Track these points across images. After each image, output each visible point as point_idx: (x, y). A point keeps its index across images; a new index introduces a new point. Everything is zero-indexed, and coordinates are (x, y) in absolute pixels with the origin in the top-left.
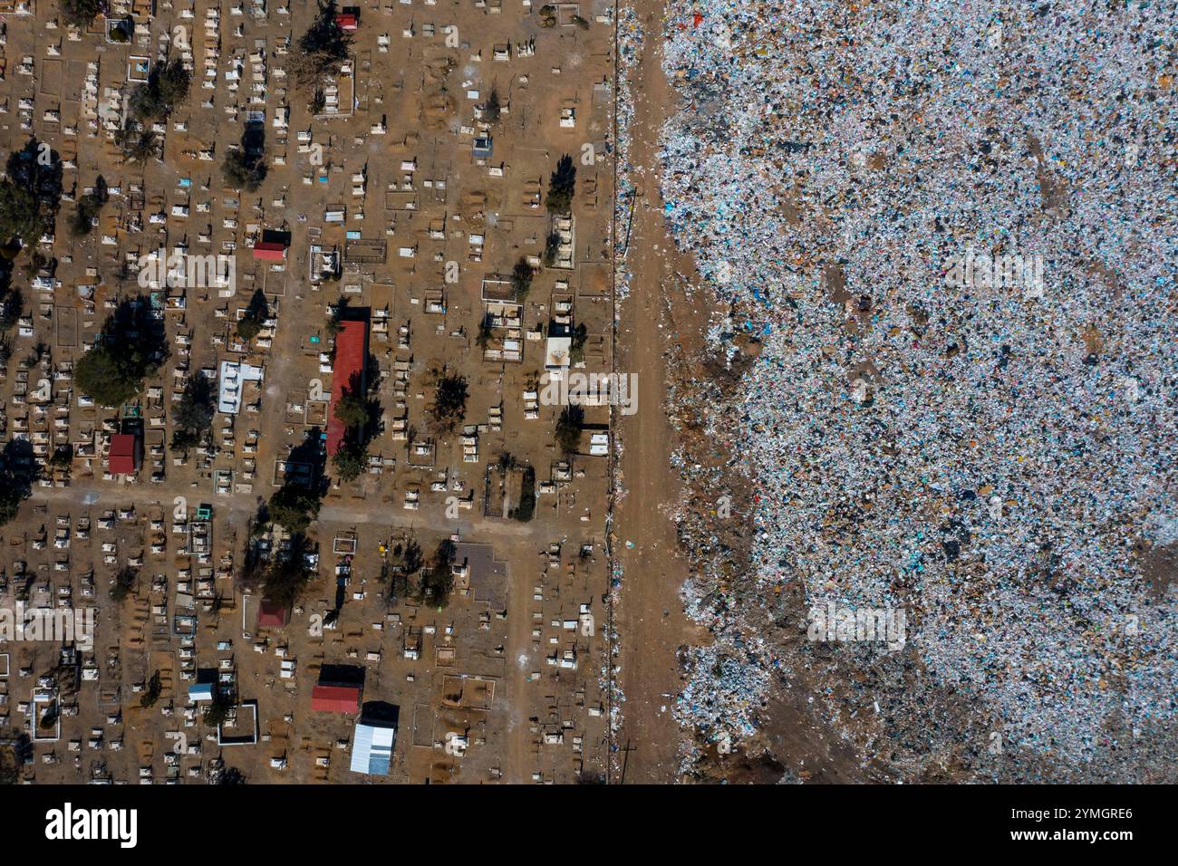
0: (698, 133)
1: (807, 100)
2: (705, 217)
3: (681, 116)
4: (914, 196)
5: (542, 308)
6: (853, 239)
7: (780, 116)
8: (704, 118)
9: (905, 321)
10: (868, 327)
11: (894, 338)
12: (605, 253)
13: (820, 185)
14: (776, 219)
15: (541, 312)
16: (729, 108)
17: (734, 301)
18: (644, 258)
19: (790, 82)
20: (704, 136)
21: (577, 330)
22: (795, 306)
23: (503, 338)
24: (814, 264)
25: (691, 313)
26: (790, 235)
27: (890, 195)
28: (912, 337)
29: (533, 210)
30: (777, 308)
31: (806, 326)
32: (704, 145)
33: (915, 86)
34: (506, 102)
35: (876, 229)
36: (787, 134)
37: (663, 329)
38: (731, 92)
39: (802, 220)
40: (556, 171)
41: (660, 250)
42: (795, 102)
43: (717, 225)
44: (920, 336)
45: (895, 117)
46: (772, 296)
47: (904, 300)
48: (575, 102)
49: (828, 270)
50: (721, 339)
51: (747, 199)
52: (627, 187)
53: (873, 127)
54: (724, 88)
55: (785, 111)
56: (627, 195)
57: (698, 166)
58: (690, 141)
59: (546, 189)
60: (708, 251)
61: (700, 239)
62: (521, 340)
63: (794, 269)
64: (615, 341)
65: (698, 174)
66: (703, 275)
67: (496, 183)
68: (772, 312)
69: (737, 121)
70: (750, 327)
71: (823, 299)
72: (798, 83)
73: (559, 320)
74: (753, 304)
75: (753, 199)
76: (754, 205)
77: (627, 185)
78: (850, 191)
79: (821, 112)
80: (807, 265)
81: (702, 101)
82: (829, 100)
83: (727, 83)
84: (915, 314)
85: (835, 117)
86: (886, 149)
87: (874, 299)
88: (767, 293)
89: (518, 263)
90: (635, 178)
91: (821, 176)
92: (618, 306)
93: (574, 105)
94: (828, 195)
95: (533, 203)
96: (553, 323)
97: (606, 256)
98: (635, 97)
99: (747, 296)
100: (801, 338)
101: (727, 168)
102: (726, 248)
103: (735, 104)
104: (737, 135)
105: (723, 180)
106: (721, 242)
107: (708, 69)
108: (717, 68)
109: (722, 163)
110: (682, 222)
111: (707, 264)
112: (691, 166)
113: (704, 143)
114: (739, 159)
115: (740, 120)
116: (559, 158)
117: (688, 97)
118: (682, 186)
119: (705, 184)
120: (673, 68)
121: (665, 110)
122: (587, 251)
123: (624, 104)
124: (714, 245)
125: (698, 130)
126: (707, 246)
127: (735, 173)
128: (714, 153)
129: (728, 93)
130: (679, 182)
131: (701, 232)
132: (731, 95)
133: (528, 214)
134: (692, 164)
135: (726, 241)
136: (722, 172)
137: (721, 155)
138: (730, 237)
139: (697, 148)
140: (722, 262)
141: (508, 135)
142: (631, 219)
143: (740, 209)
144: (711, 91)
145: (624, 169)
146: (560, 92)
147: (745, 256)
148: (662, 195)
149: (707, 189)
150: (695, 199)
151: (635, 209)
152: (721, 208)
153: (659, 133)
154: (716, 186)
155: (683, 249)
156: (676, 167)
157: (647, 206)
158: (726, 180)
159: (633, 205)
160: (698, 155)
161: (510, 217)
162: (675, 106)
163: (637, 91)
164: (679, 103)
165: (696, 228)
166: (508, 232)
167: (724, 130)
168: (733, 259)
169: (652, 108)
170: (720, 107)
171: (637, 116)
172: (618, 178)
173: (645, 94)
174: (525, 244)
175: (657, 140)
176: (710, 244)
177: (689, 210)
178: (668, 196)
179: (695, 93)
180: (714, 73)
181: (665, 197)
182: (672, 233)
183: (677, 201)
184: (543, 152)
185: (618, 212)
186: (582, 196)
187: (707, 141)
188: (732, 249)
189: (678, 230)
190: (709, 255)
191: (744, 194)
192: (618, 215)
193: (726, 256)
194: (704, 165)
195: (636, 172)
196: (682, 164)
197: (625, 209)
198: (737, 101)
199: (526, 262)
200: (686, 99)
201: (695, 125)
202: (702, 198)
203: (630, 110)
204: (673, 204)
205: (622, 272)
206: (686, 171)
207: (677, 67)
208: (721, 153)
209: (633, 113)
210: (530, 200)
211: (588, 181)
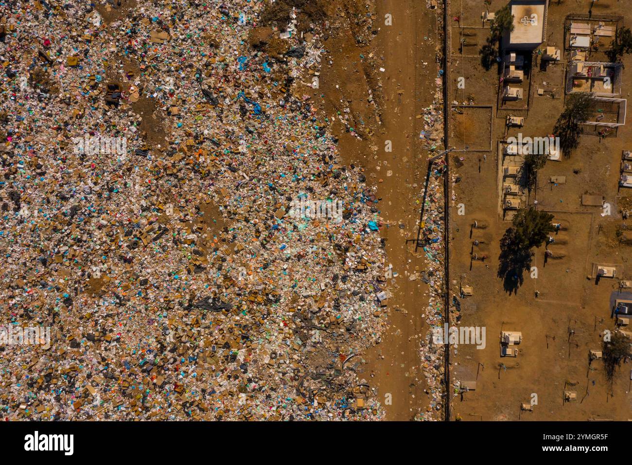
0: (336, 324)
1: (192, 368)
3: (358, 347)
4: (49, 239)
5: (541, 91)
6: (130, 184)
7: (227, 346)
8: (329, 344)
9: (61, 75)
10: (110, 68)
11: (73, 52)
13: (174, 254)
14: (231, 209)
15: (542, 86)
16: (295, 357)
17: (286, 100)
18: (405, 159)
19: (214, 392)
20: (328, 320)
21: (494, 61)
22: (206, 94)
23: (593, 50)
24: (181, 150)
25: (343, 84)
26: (212, 188)
27: (80, 241)
28: (51, 54)
30: (229, 90)
31: (191, 66)
32: (327, 307)
33: (48, 386)
34: (594, 364)
35: (100, 195)
36: (218, 322)
37: (378, 67)
38: (293, 379)
39: (197, 208)
40: (525, 273)
41: (384, 169)
42: (206, 366)
44: (41, 54)
45: (75, 344)
46: (236, 107)
47: (61, 101)
48: (501, 365)
49: (162, 142)
50: (304, 48)
51: (270, 235)
53: (104, 332)
54: (302, 384)
55: (220, 353)
56: (428, 241)
57: (335, 278)
58: (347, 314)
59: (539, 248)
60: (322, 166)
61: (332, 183)
62: (569, 50)
63: (208, 143)
64: (444, 50)
65: (336, 269)
66: (328, 134)
68: (237, 86)
69: (284, 339)
70: (265, 64)
71: (170, 103)
72: (204, 391)
73: (520, 74)
74: (261, 95)
75: (262, 236)
76: (261, 227)
77: (429, 255)
78: (133, 246)
79: (172, 351)
80: (190, 147)
81: (331, 367)
82: (162, 367)
83: (298, 390)
84: (47, 83)
85: (154, 345)
86: (86, 303)
87: (102, 104)
88: (243, 111)
89: (573, 151)
90: (419, 263)
91: (172, 267)
92: (439, 95)
93: (501, 360)
94: (163, 240)
96: (526, 73)
97: (457, 160)
98: (420, 372)
99: (270, 106)
100: (198, 51)
101: (298, 277)
102: (298, 170)
103: (288, 362)
104: (284, 321)
105: (302, 261)
106: (305, 178)
107: (324, 408)
108: (312, 411)
109: (304, 284)
110: (356, 205)
111: (322, 149)
112: (344, 279)
113: (328, 310)
114: (282, 289)
115: (280, 341)
116: (521, 289)
117: (350, 372)
118: (356, 253)
119: (326, 255)
120: (370, 410)
121: (379, 355)
122: (482, 166)
123: (434, 362)
124: (314, 175)
125: (336, 327)
126: (323, 173)
127: (287, 270)
128: (315, 297)
129: (297, 377)
130: (361, 258)
131: (331, 193)
132: (292, 374)
133: (562, 215)
134: (344, 282)
135: (298, 180)
136: (304, 271)
137: (305, 294)
138: (292, 185)
139: (338, 303)
140: (302, 151)
141: (591, 321)
142: (423, 210)
143: (280, 222)
144: (319, 380)
145: (434, 275)
146: (521, 378)
147: (273, 159)
148: (382, 241)
149: (323, 249)
150: (339, 236)
151: (417, 223)
152: (305, 223)
153: (388, 324)
154: (312, 253)
155: (355, 169)
156: (365, 279)
157: (403, 226)
158: (299, 261)
159: (420, 228)
160: (335, 294)
161: (585, 211)
162: (366, 359)
163: (417, 379)
164: (361, 363)
165: (338, 197)
166: (587, 192)
167: (302, 327)
168: (289, 156)
169: (397, 357)
170: (307, 359)
171: (417, 347)
172: (441, 263)
173: (407, 375)
174: (564, 175)
175: (390, 315)
176: (319, 175)
177: (347, 221)
178: (375, 241)
179: (340, 378)
180: (316, 404)
181: (379, 239)
182: (369, 191)
183: (363, 233)
184: (542, 297)
185: (441, 218)
186: (490, 239)
187: (325, 313)
188: (290, 169)
189: (362, 196)
190: (321, 161)
191: (274, 242)
192: (440, 215)
193: (298, 159)
194: (327, 280)
195: (417, 271)
196: (357, 282)
197: (432, 222)
198: (284, 366)
199: (563, 152)
200: (352, 369)
201: (340, 335)
202: (330, 237)
203: (427, 354)
204: (368, 230)
205: (434, 140)
206: (352, 273)
207: (364, 411)
208: (305, 297)
209: (421, 351)
210: (559, 232)
211: (483, 259)
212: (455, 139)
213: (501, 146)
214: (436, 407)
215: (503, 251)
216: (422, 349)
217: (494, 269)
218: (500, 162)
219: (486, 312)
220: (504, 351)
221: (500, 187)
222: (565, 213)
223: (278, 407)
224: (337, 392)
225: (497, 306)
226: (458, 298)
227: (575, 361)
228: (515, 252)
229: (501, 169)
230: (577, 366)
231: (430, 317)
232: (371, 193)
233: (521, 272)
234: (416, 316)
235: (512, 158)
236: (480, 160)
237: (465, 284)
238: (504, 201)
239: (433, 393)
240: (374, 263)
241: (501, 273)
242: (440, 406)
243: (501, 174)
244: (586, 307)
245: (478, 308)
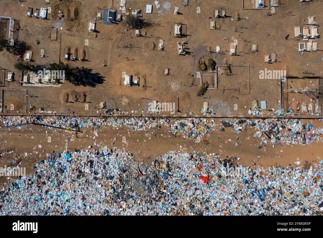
0: (121, 178)
2: (60, 183)
3: (134, 166)
8: (132, 182)
12: (34, 108)
16: (139, 202)
18: (33, 137)
20: (119, 183)
29: (64, 55)
32: (111, 183)
34: (143, 34)
38: (151, 204)
40: (93, 72)
41: (38, 149)
43: (53, 192)
48: (144, 86)
52: (83, 125)
54: (154, 199)
56: (76, 126)
57: (96, 179)
58: (116, 172)
59: (79, 65)
60: (34, 185)
61: (44, 179)
65: (91, 178)
66: (17, 181)
67: (85, 27)
69: (129, 208)
77: (84, 125)
81: (144, 182)
83: (157, 201)
89: (27, 45)
90: (89, 131)
93: (141, 86)
95: (69, 54)
97: (32, 109)
98: (148, 131)
101: (95, 200)
102: (36, 199)
103: (142, 206)
104: (119, 208)
105: (86, 197)
106: (40, 195)
107: (168, 186)
108: (169, 193)
109: (98, 196)
110: (57, 166)
111: (25, 185)
112: (96, 173)
113: (113, 183)
114: (101, 209)
115: (130, 210)
116: (102, 74)
117: (148, 171)
118: (82, 166)
119: (83, 183)
120: (169, 160)
121: (139, 154)
122: (35, 95)
123: (143, 123)
124: (39, 190)
125: (123, 178)
126: (38, 184)
127: (91, 206)
128: (106, 190)
129: (150, 201)
130: (85, 164)
131: (49, 180)
132: (149, 204)
133: (62, 51)
134: (98, 173)
135: (41, 199)
136: (91, 196)
137: (104, 196)
138: (44, 202)
139: (109, 178)
140: (26, 196)
141: (119, 36)
142: (60, 128)
143: (64, 209)
144: (152, 189)
145: (95, 122)
146: (151, 75)
147: (30, 213)
148: (76, 151)
149: (80, 185)
150: (73, 175)
151: (67, 131)
152: (65, 195)
153: (122, 149)
154: (81, 191)
155: (37, 166)
156: (97, 161)
157: (69, 139)
158: (86, 199)
159: (70, 129)
160: (105, 179)
161: (59, 38)
162: (141, 162)
163: (152, 133)
164: (143, 164)
165: (51, 176)
166: (49, 37)
167: (122, 198)
168: (28, 204)
169: (140, 144)
170: (140, 195)
171: (134, 132)
172: (88, 119)
173: (150, 139)
174: (40, 50)
175: (117, 148)
176: (39, 187)
177: (65, 171)
178: (76, 155)
179: (151, 177)
180: (165, 191)
181: (76, 153)
182: (49, 158)
183: (72, 162)
184: (107, 62)
185: (64, 118)
186: (74, 92)
187: (115, 185)
188: (35, 203)
189: (51, 162)
190: (31, 186)
191: (75, 213)
192: (62, 118)
193: (30, 199)
194: (97, 183)
195: (93, 132)
196: (98, 166)
197: (66, 123)
198: (144, 208)
199: (27, 50)
200: (146, 170)
201: (127, 177)
202: (73, 181)
203: (138, 127)
204: (70, 159)
205: (22, 121)
206: (93, 169)
207: (170, 163)
208: (106, 195)
209: (137, 130)
210: (71, 53)
211: (85, 96)
212: (20, 110)
213: (24, 85)
214: (168, 122)
215: (81, 84)
216: (136, 130)
217: (91, 89)
218: (33, 85)
219: (114, 94)
220: (136, 84)
221: (47, 86)
222: (60, 49)
223: (167, 212)
224: (159, 178)
225: (111, 88)
226: (106, 110)
227: (142, 44)
228: (82, 78)
229: (36, 85)
230: (144, 43)
231: (118, 125)
232: (50, 157)
233: (93, 74)
234: (118, 133)
235: (31, 79)
236: (32, 97)
237: (99, 106)
238: (54, 84)
239: (160, 124)
240: (88, 156)
241: (93, 86)
242: (167, 120)
243: (40, 85)
244: (112, 38)
245: (112, 99)
